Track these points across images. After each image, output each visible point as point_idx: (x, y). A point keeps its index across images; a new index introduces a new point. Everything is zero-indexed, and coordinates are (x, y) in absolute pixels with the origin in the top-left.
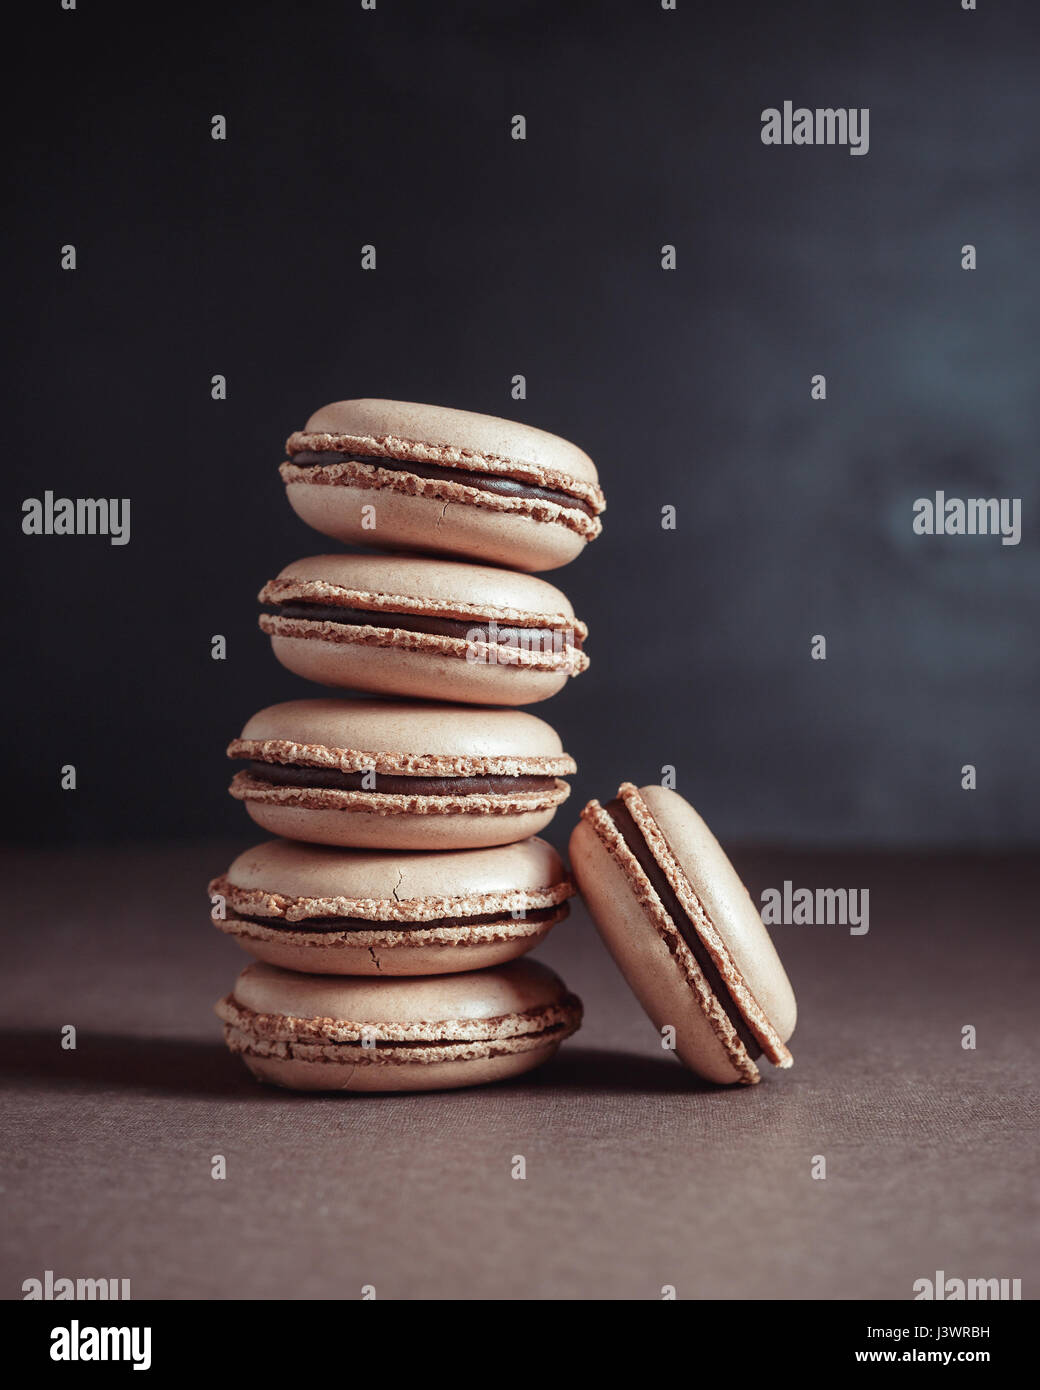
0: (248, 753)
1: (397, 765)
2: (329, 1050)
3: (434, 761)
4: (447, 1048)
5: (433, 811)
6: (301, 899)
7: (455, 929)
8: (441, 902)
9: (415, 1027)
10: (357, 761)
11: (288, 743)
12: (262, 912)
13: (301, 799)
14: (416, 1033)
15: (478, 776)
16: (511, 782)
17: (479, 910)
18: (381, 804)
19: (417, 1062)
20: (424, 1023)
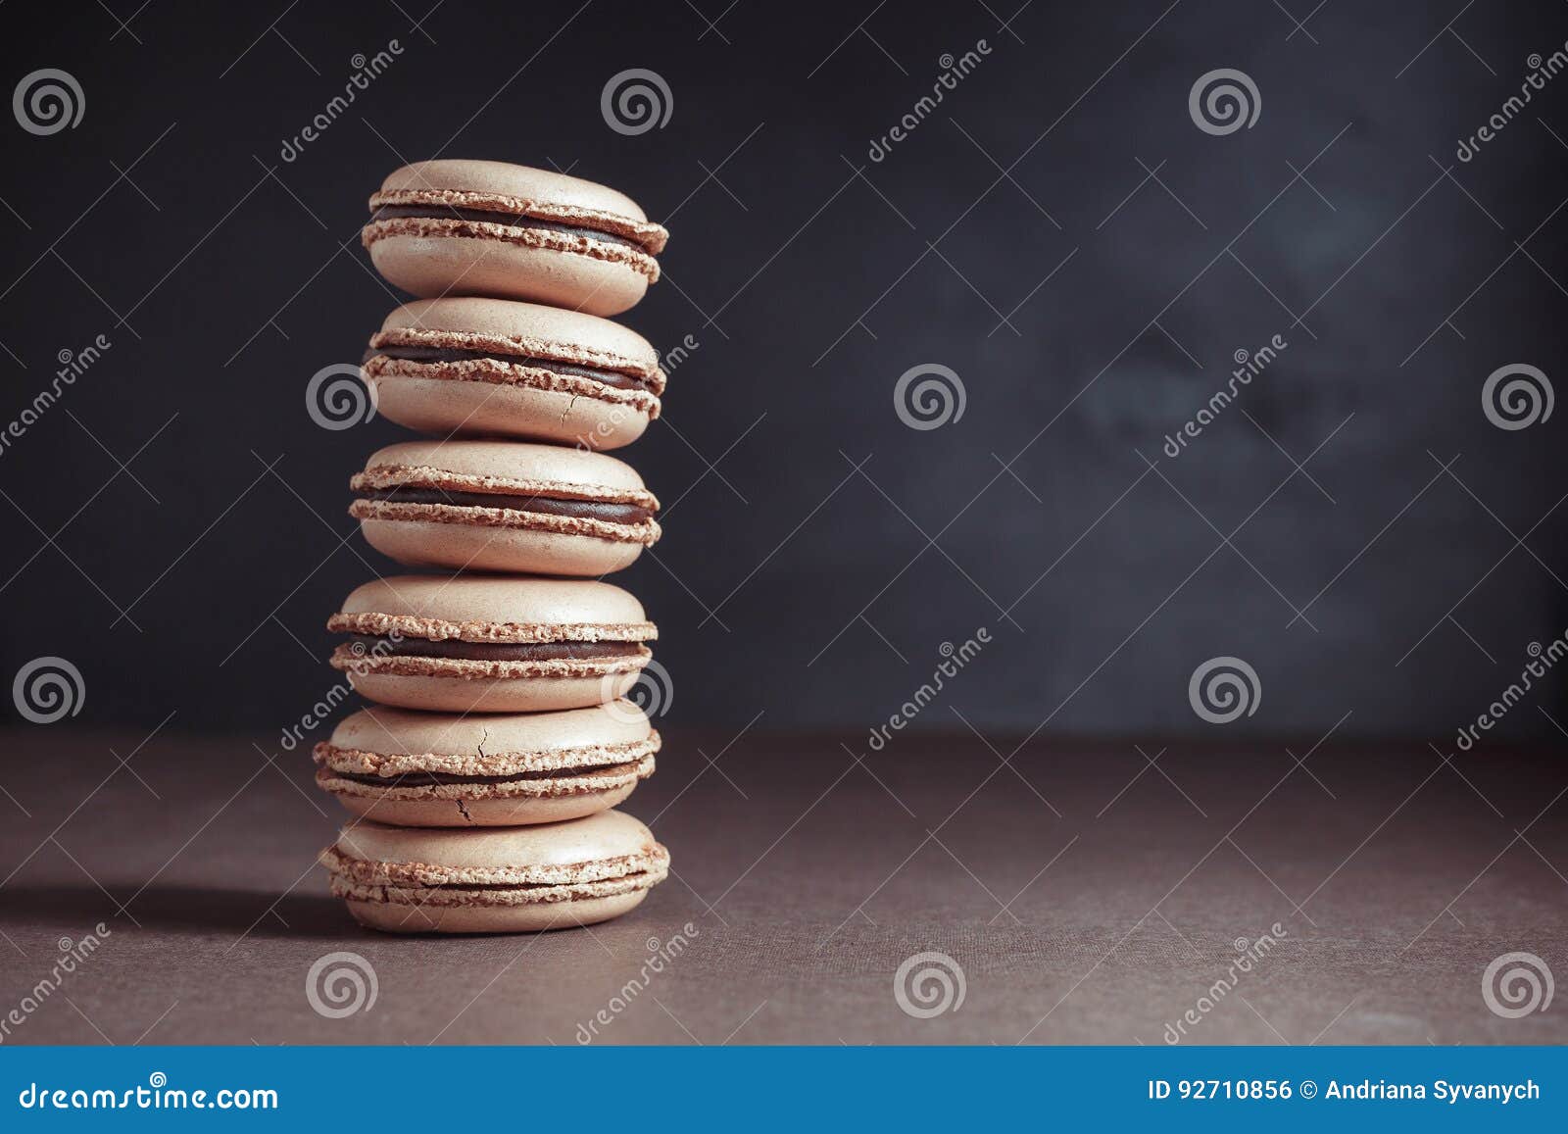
0: (344, 625)
1: (480, 634)
2: (421, 893)
3: (515, 629)
4: (530, 891)
5: (515, 675)
6: (393, 757)
7: (538, 781)
8: (523, 758)
9: (501, 872)
10: (443, 630)
11: (380, 615)
12: (358, 769)
13: (392, 666)
14: (501, 877)
15: (557, 642)
16: (590, 647)
17: (559, 765)
18: (465, 670)
19: (502, 904)
20: (509, 868)
